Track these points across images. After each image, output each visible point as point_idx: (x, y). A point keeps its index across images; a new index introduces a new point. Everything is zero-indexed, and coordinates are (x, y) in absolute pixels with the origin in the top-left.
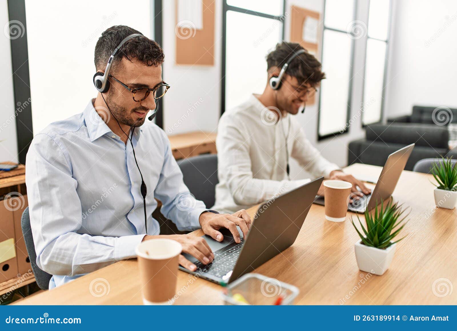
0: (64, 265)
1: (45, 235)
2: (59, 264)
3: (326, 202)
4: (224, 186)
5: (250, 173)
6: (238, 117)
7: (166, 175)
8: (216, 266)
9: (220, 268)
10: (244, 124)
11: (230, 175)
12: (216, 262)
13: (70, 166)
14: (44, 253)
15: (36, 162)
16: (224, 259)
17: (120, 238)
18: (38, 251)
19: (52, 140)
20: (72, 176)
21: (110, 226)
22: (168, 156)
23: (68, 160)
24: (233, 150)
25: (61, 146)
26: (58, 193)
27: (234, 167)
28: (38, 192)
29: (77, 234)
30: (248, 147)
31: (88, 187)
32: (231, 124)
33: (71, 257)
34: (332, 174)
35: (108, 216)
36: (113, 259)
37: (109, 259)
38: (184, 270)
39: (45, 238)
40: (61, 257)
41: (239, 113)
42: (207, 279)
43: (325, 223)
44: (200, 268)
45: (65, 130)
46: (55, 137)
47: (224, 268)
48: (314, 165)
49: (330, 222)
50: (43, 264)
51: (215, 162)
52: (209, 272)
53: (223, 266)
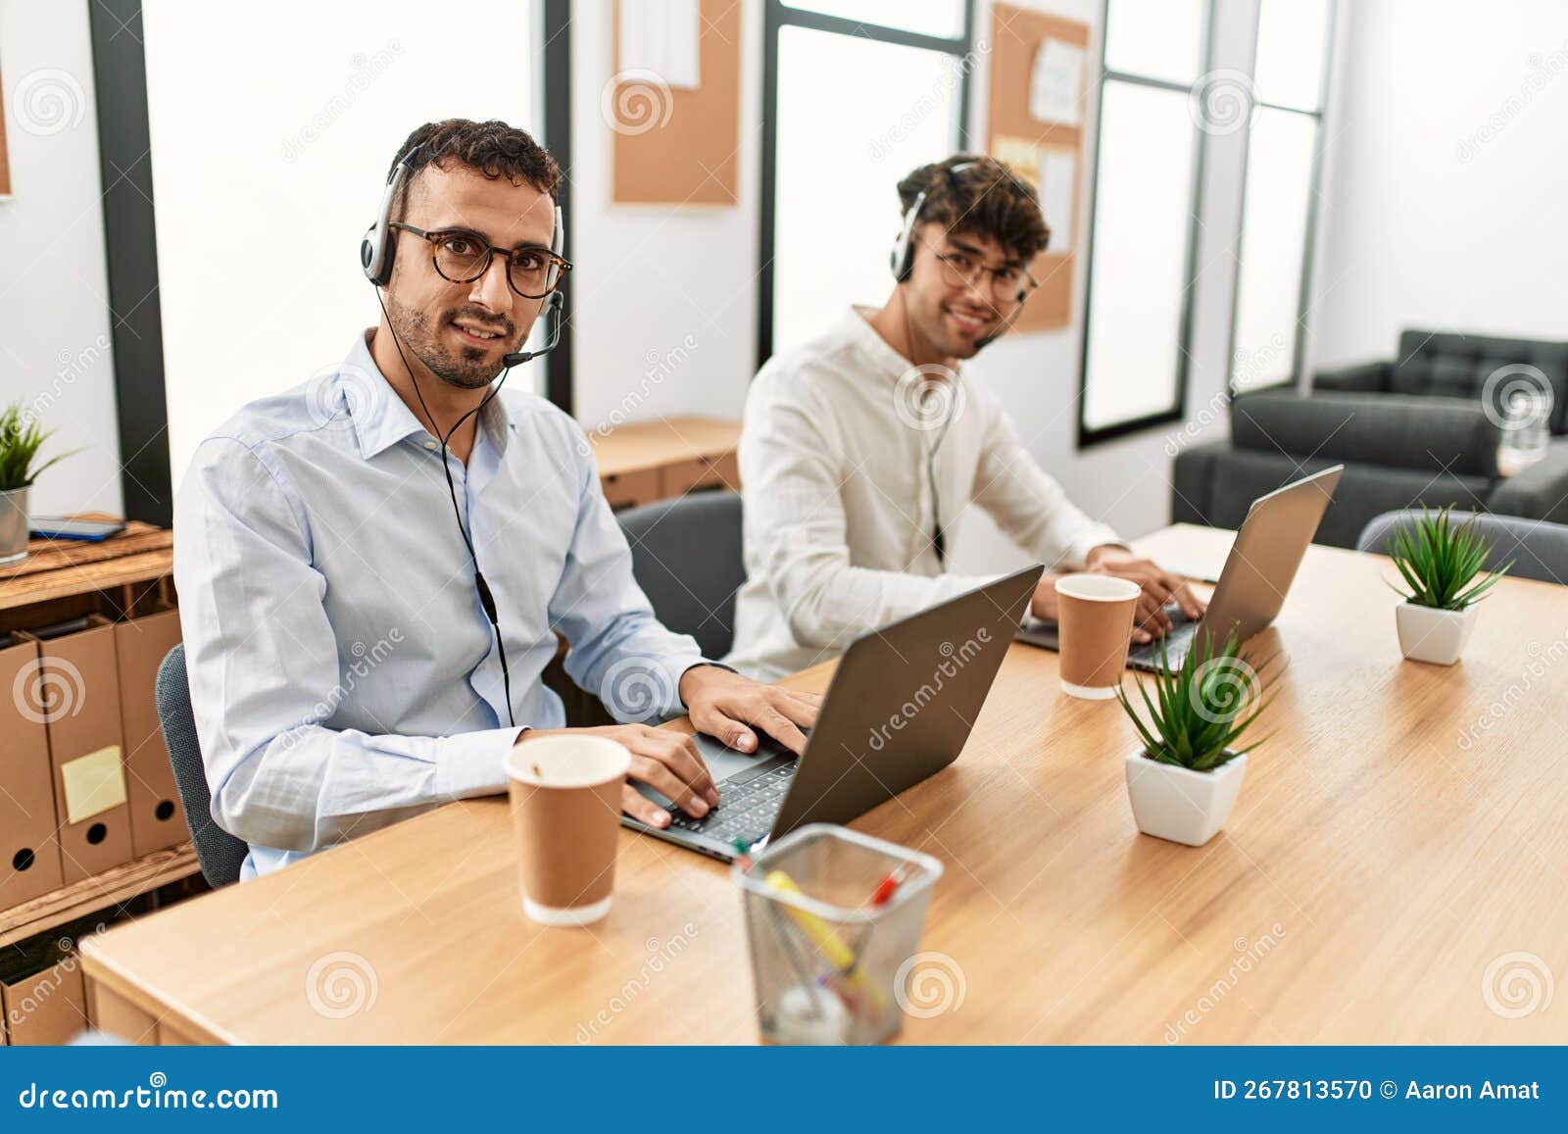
0: (289, 817)
1: (235, 732)
2: (277, 815)
3: (1063, 640)
4: (762, 591)
5: (843, 550)
6: (807, 378)
7: (582, 557)
8: (730, 816)
9: (739, 822)
10: (824, 400)
11: (781, 555)
12: (730, 806)
13: (306, 532)
14: (231, 785)
15: (207, 521)
16: (752, 797)
17: (450, 738)
18: (214, 777)
19: (251, 460)
20: (310, 562)
21: (420, 706)
22: (591, 498)
23: (300, 515)
24: (793, 479)
25: (278, 473)
26: (269, 611)
27: (795, 531)
28: (212, 608)
29: (323, 729)
30: (837, 471)
31: (355, 594)
32: (786, 400)
33: (312, 792)
34: (1092, 556)
35: (414, 677)
36: (433, 796)
37: (420, 797)
38: (635, 827)
39: (234, 742)
40: (281, 794)
41: (810, 367)
42: (701, 852)
43: (1059, 701)
44: (682, 820)
45: (290, 425)
46: (260, 449)
47: (752, 821)
48: (1043, 526)
49: (1073, 700)
50: (228, 814)
51: (733, 515)
52: (709, 833)
53: (747, 816)
